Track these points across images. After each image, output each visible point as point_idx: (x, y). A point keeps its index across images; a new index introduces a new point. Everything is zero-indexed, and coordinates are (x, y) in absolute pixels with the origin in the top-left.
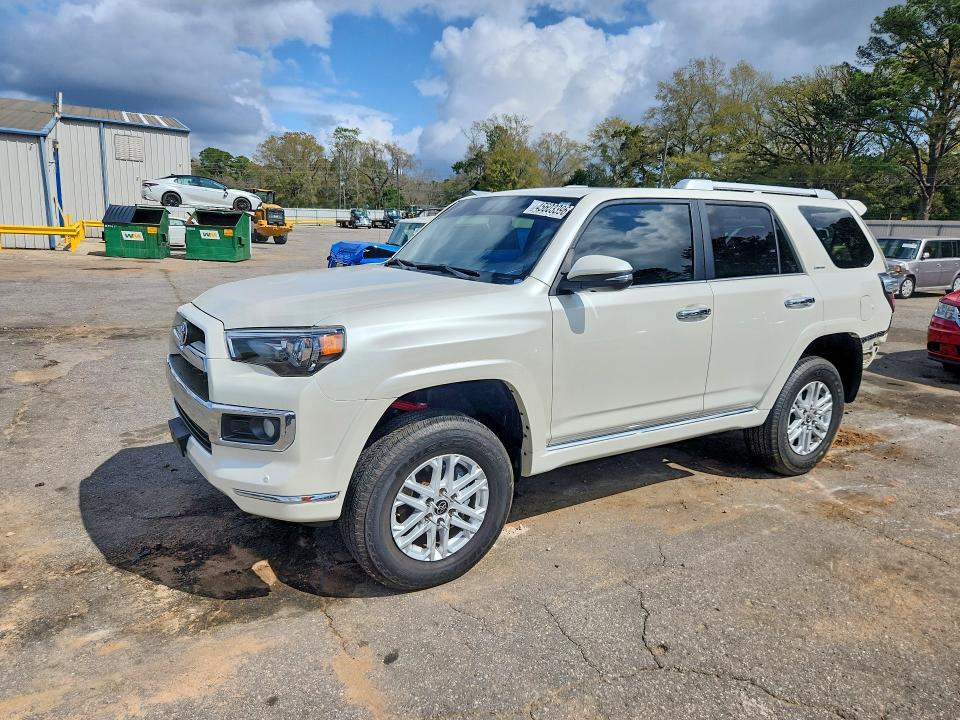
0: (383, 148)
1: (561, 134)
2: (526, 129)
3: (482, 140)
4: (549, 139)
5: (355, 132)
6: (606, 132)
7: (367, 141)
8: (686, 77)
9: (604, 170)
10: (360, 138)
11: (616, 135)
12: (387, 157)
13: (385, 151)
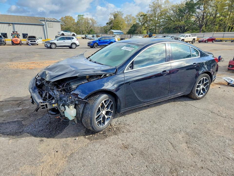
0: (89, 19)
1: (131, 15)
2: (122, 14)
3: (113, 17)
4: (128, 16)
5: (83, 16)
6: (140, 15)
7: (86, 18)
8: (155, 3)
9: (139, 24)
10: (84, 17)
11: (141, 16)
12: (90, 21)
13: (90, 20)
